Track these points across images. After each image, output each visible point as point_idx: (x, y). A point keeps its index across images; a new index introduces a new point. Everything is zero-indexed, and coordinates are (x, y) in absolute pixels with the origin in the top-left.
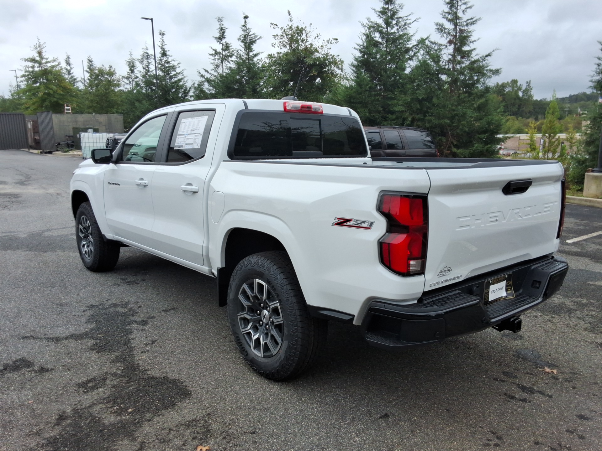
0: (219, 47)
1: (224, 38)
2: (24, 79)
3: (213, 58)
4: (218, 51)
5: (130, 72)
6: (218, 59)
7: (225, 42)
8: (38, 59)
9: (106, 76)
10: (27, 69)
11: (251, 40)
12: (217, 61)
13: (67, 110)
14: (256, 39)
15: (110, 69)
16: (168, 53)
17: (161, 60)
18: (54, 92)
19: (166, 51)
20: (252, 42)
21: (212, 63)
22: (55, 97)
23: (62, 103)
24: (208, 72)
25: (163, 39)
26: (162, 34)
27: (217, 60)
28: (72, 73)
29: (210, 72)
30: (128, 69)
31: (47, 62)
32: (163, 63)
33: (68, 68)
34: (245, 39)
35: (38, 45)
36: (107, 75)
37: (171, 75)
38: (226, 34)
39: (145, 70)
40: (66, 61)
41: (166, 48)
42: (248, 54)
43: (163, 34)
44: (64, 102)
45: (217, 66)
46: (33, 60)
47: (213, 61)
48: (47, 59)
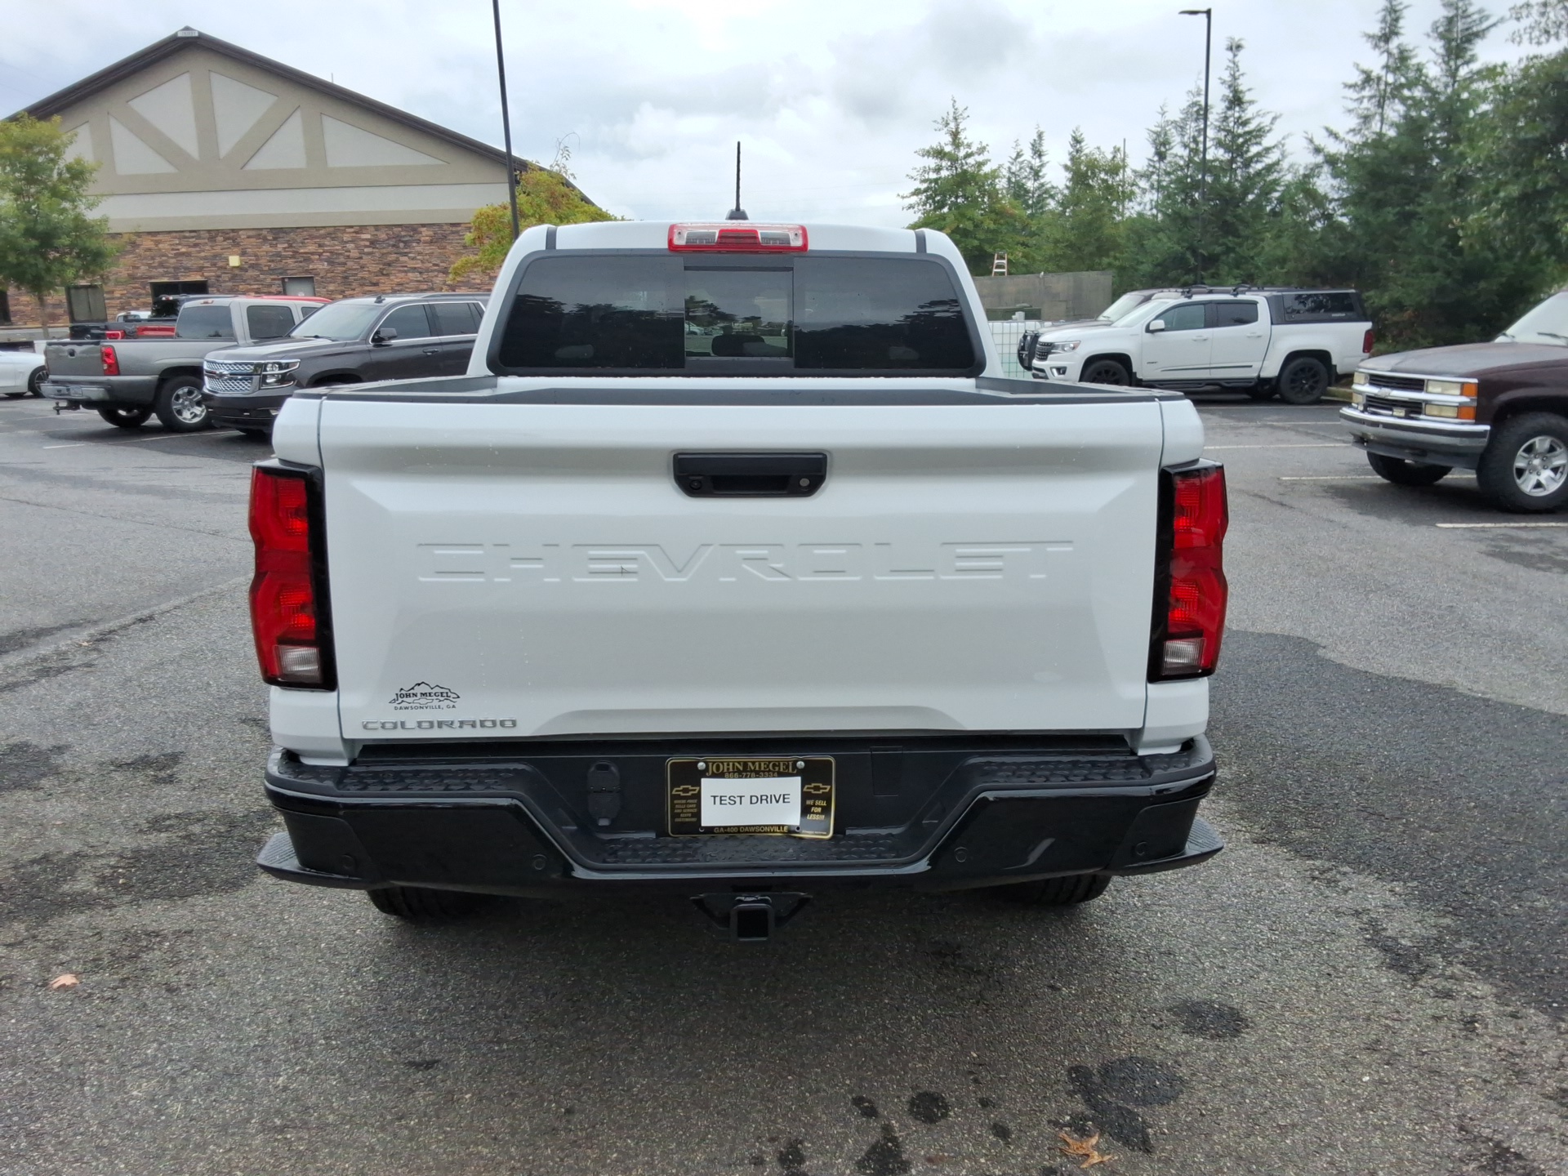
0: (1375, 62)
1: (1397, 34)
2: (914, 199)
3: (1355, 96)
4: (1374, 75)
5: (1156, 158)
6: (1371, 98)
7: (1398, 47)
8: (948, 149)
9: (1102, 175)
10: (926, 176)
11: (1467, 29)
12: (1366, 104)
13: (999, 266)
14: (1484, 25)
15: (1114, 157)
16: (1247, 97)
17: (1226, 118)
18: (976, 226)
19: (1241, 92)
20: (1471, 37)
21: (1350, 111)
22: (975, 238)
23: (990, 250)
24: (1335, 136)
25: (1237, 59)
26: (1235, 48)
27: (1365, 100)
28: (1043, 177)
29: (1342, 135)
30: (1150, 151)
31: (968, 156)
32: (1232, 124)
33: (1036, 163)
34: (1449, 30)
35: (951, 117)
36: (1106, 174)
37: (1250, 154)
38: (1401, 23)
39: (1187, 151)
40: (1033, 145)
41: (1243, 83)
42: (1453, 74)
43: (1239, 47)
44: (995, 249)
45: (1366, 119)
46: (939, 154)
47: (1354, 105)
48: (969, 146)
